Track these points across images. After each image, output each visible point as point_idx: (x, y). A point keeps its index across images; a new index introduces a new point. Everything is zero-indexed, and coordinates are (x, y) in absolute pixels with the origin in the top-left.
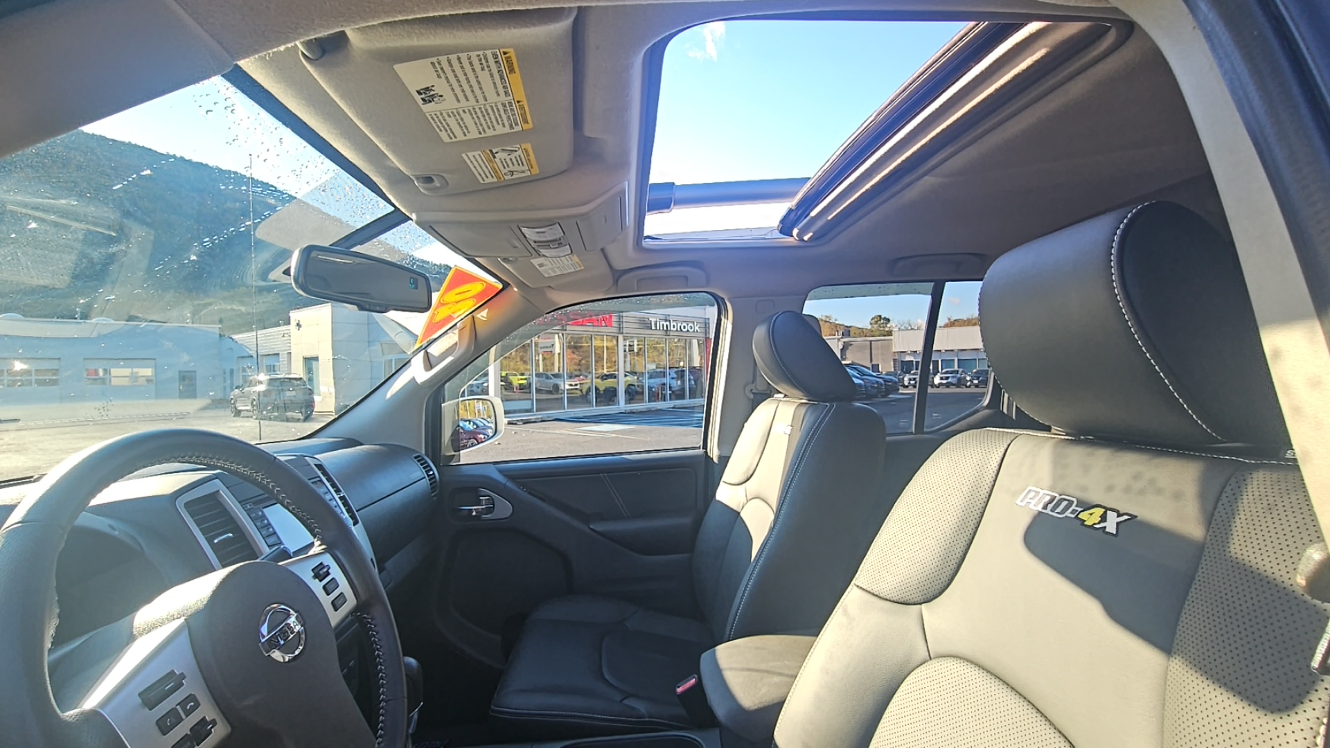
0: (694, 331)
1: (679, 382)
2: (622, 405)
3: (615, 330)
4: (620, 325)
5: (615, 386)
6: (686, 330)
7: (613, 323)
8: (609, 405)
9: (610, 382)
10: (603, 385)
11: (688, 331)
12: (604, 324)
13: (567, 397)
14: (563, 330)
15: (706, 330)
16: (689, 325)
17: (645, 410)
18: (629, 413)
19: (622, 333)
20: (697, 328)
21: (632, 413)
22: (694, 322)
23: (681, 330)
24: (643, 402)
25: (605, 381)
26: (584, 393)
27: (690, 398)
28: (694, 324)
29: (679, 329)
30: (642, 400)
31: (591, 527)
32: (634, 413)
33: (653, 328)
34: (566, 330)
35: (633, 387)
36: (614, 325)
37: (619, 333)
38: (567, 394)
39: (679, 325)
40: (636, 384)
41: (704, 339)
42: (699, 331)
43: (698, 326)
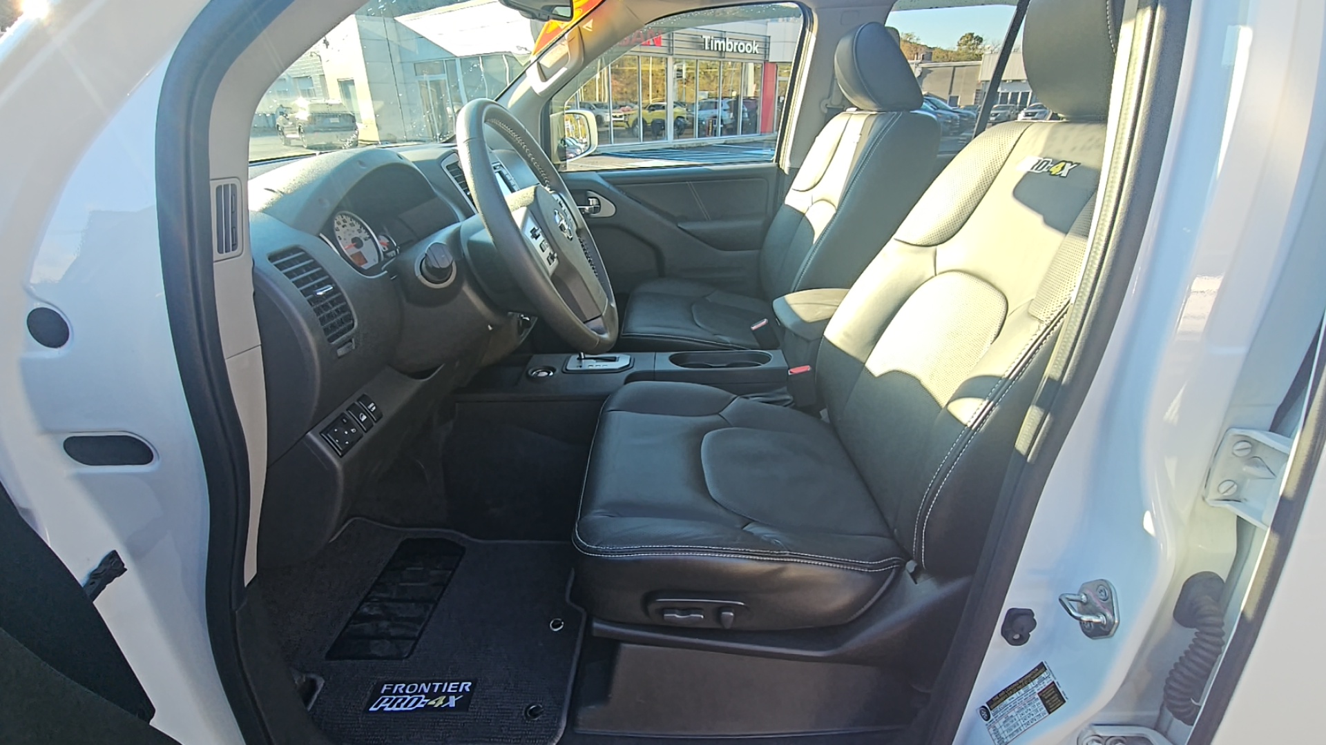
0: (752, 53)
1: (732, 114)
2: (670, 139)
3: (664, 50)
4: (669, 43)
5: (664, 118)
6: (743, 51)
7: (662, 41)
8: (656, 139)
9: (658, 114)
10: (650, 117)
11: (745, 52)
12: (651, 43)
13: (614, 130)
15: (765, 52)
16: (747, 45)
17: (695, 145)
18: (677, 149)
19: (672, 55)
20: (755, 49)
21: (681, 148)
22: (753, 41)
23: (738, 51)
24: (693, 137)
25: (652, 112)
26: (631, 126)
27: (742, 133)
28: (752, 44)
29: (735, 50)
30: (692, 135)
31: (679, 225)
32: (683, 148)
33: (707, 48)
35: (682, 120)
36: (662, 45)
37: (669, 55)
38: (614, 126)
39: (736, 44)
40: (685, 116)
41: (763, 62)
42: (757, 52)
43: (757, 46)
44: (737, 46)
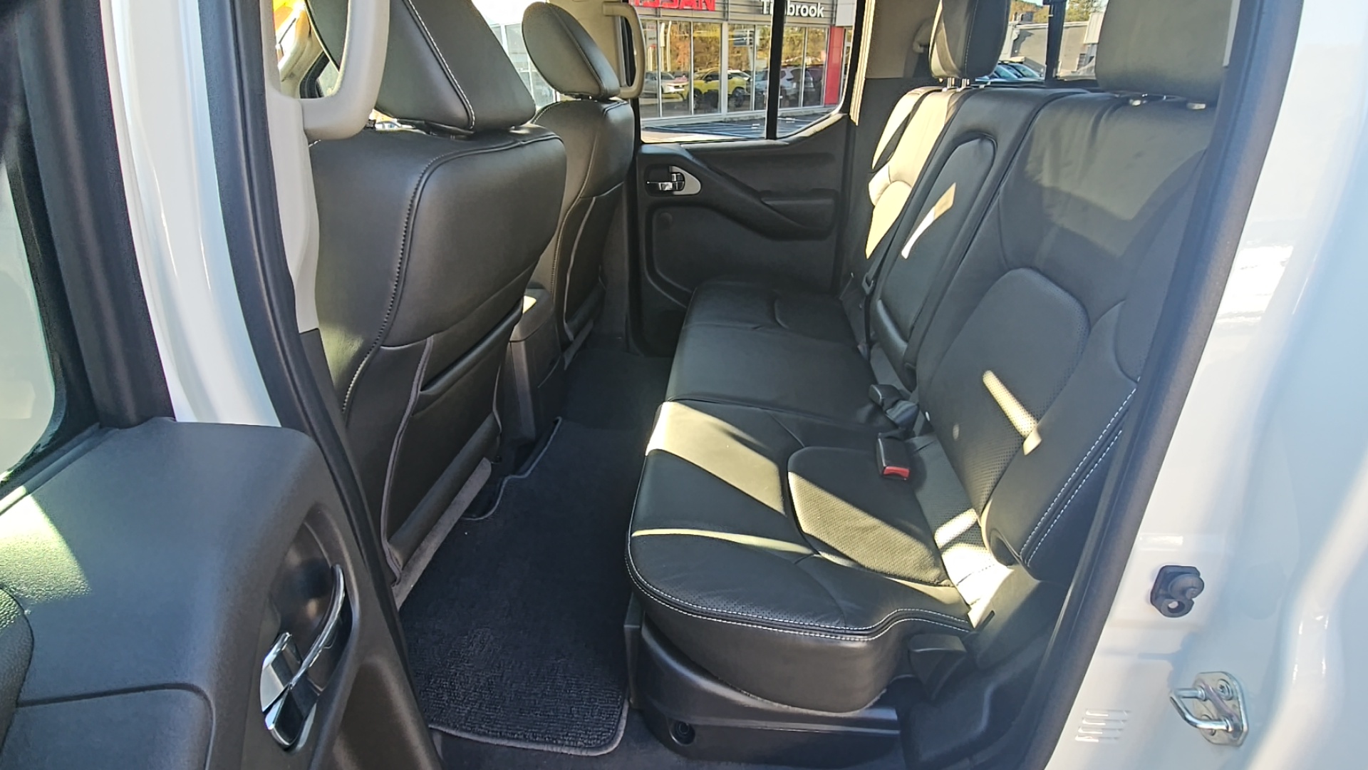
0: (816, 16)
1: (795, 85)
2: (724, 112)
3: (718, 15)
4: (724, 8)
5: (718, 89)
6: (806, 14)
7: (716, 5)
8: (710, 112)
9: (713, 84)
10: (704, 87)
11: (809, 16)
12: (704, 8)
13: (663, 104)
14: (656, 16)
15: (832, 15)
16: (811, 8)
17: (747, 119)
18: (728, 122)
19: (727, 20)
20: (820, 12)
21: (732, 121)
22: (817, 4)
23: (801, 15)
24: (749, 110)
25: (709, 82)
26: (685, 98)
28: (817, 7)
29: (797, 14)
30: (747, 107)
32: (734, 122)
33: (765, 12)
34: (660, 16)
35: (740, 91)
36: (716, 9)
37: (723, 20)
38: (662, 98)
39: (798, 7)
40: (745, 87)
41: (829, 27)
42: (822, 16)
43: (823, 8)
44: (800, 9)
